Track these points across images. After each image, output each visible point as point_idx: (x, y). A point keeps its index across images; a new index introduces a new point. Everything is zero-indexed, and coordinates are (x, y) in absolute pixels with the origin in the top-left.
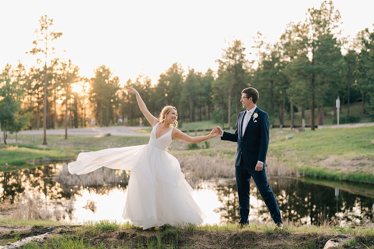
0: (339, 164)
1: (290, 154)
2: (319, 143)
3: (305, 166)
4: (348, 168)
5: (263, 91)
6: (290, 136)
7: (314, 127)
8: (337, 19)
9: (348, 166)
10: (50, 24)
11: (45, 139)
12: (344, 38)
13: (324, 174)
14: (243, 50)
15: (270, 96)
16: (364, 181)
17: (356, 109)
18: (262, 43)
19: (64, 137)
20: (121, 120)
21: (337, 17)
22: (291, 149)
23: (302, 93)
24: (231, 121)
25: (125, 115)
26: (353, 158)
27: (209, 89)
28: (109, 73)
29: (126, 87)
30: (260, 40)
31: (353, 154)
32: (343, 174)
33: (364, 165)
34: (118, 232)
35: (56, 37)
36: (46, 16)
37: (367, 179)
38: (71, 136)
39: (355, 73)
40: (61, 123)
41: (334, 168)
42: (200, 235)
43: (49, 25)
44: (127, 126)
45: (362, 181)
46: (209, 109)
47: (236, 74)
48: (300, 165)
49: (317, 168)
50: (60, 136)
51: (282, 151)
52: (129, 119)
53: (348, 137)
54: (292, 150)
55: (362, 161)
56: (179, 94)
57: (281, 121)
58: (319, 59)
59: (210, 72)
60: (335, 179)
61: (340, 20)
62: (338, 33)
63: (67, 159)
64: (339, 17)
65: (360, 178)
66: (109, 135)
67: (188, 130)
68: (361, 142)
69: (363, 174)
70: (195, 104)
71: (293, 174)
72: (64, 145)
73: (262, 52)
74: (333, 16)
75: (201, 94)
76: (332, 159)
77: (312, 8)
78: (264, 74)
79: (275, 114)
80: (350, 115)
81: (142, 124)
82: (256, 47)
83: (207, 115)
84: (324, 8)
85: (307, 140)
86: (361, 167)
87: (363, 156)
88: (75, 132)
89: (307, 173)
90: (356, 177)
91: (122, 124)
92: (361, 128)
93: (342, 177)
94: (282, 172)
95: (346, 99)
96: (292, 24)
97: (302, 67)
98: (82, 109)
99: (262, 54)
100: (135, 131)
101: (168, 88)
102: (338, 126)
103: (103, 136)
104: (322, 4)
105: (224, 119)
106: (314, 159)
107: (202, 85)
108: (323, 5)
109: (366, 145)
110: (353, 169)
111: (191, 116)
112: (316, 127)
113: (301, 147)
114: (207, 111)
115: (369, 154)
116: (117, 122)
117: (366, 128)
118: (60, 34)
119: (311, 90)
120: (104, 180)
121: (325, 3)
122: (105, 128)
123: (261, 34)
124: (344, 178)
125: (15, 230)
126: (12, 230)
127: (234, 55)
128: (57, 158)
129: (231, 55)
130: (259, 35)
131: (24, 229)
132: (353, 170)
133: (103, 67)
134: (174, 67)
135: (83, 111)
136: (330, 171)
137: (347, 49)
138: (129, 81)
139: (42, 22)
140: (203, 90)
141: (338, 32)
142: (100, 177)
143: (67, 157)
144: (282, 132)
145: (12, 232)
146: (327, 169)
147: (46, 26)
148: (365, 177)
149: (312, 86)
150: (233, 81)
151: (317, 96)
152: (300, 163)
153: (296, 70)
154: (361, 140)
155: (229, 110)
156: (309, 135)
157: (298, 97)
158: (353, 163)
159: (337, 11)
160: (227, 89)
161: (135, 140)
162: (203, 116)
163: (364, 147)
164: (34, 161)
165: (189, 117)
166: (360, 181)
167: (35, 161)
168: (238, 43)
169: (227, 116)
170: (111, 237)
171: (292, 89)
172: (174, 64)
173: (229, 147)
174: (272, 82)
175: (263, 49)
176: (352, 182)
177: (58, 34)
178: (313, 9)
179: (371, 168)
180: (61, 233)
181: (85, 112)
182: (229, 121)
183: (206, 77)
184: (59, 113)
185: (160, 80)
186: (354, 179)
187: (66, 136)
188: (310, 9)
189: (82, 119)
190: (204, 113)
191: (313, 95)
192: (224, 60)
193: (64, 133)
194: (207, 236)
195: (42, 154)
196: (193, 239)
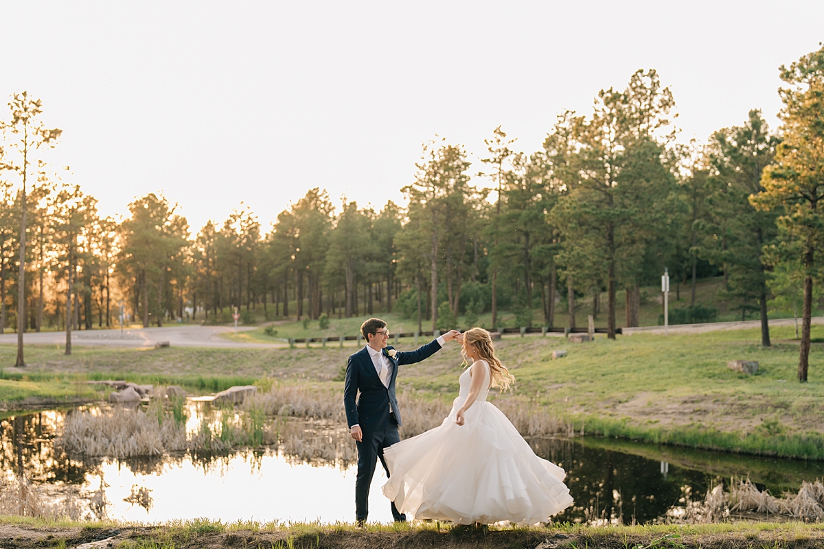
0: (656, 412)
1: (557, 388)
2: (620, 366)
3: (587, 414)
4: (674, 419)
5: (508, 253)
6: (562, 351)
7: (614, 332)
8: (667, 107)
9: (673, 416)
10: (34, 112)
11: (20, 355)
12: (682, 146)
13: (624, 431)
14: (463, 167)
15: (522, 264)
16: (703, 445)
17: (710, 292)
18: (507, 152)
19: (64, 351)
20: (189, 310)
21: (665, 104)
22: (560, 380)
23: (588, 264)
24: (437, 316)
25: (198, 301)
26: (686, 399)
27: (389, 248)
28: (164, 209)
29: (202, 240)
30: (501, 147)
31: (685, 391)
32: (662, 431)
33: (706, 412)
34: (224, 535)
35: (47, 140)
36: (24, 94)
37: (710, 440)
38: (78, 348)
39: (698, 225)
40: (55, 320)
41: (645, 419)
42: (354, 537)
43: (31, 114)
44: (204, 324)
45: (699, 445)
46: (389, 288)
47: (449, 217)
48: (576, 414)
49: (611, 418)
50: (53, 347)
51: (540, 382)
52: (207, 309)
53: (682, 355)
54: (563, 383)
55: (703, 406)
56: (322, 257)
57: (548, 317)
58: (624, 193)
59: (391, 209)
60: (647, 440)
61: (672, 110)
62: (667, 137)
63: (76, 400)
64: (671, 103)
65: (696, 438)
66: (165, 346)
67: (341, 336)
68: (707, 365)
69: (702, 431)
70: (358, 278)
71: (560, 430)
72: (65, 367)
73: (506, 171)
74: (656, 101)
75: (369, 257)
76: (641, 401)
77: (609, 89)
78: (510, 219)
79: (535, 301)
80: (696, 304)
81: (239, 320)
82: (492, 160)
83: (385, 299)
84: (639, 83)
85: (595, 360)
86: (700, 417)
87: (706, 395)
88: (87, 338)
89: (590, 430)
90: (688, 436)
91: (193, 319)
92: (714, 334)
93: (659, 437)
94: (537, 427)
95: (688, 270)
96: (569, 116)
97: (588, 210)
98: (102, 288)
99: (506, 175)
100: (223, 335)
101: (296, 242)
102: (667, 329)
103: (153, 348)
104: (634, 76)
105: (423, 311)
106: (605, 401)
107: (374, 238)
108: (636, 77)
109: (717, 372)
110: (684, 421)
111: (349, 303)
112: (619, 331)
113: (580, 375)
114: (385, 292)
115: (718, 390)
116: (181, 316)
117: (724, 333)
118: (56, 133)
119: (607, 256)
120: (164, 445)
121: (639, 74)
122: (155, 329)
123: (502, 134)
124: (664, 438)
125: (54, 534)
126: (50, 534)
127: (442, 177)
128: (55, 397)
129: (437, 178)
130: (499, 136)
131: (69, 533)
132: (683, 423)
133: (151, 199)
134: (311, 199)
135: (105, 292)
136: (639, 425)
137: (689, 168)
138: (210, 226)
139: (15, 108)
140: (376, 249)
141: (669, 134)
142: (156, 438)
143: (77, 396)
144: (545, 342)
145: (50, 537)
146: (631, 420)
147: (24, 115)
148: (706, 436)
149: (609, 249)
150: (443, 232)
151: (620, 269)
152: (576, 410)
153: (574, 216)
154: (708, 361)
155: (433, 294)
156: (601, 349)
157: (579, 271)
158: (685, 409)
159: (666, 93)
160: (429, 249)
161: (224, 357)
162: (375, 303)
163: (712, 376)
164: (5, 405)
165: (344, 304)
166: (696, 446)
167: (8, 406)
168: (452, 153)
169: (429, 304)
170: (214, 542)
171: (566, 255)
172: (310, 192)
173: (431, 373)
174: (527, 234)
175: (508, 165)
176: (678, 446)
177: (51, 132)
178: (611, 91)
179: (719, 419)
180: (133, 537)
181: (108, 293)
182: (433, 317)
183: (381, 221)
184: (49, 296)
185: (277, 226)
186: (685, 441)
187: (68, 346)
188: (605, 91)
189: (100, 310)
190: (379, 298)
191: (612, 266)
192: (422, 189)
193: (64, 341)
194: (364, 539)
195: (22, 391)
196: (343, 543)
